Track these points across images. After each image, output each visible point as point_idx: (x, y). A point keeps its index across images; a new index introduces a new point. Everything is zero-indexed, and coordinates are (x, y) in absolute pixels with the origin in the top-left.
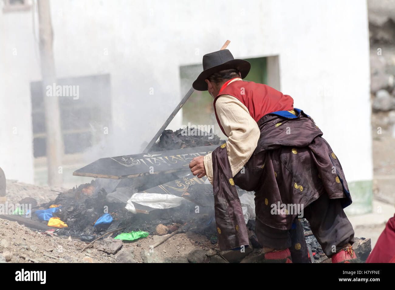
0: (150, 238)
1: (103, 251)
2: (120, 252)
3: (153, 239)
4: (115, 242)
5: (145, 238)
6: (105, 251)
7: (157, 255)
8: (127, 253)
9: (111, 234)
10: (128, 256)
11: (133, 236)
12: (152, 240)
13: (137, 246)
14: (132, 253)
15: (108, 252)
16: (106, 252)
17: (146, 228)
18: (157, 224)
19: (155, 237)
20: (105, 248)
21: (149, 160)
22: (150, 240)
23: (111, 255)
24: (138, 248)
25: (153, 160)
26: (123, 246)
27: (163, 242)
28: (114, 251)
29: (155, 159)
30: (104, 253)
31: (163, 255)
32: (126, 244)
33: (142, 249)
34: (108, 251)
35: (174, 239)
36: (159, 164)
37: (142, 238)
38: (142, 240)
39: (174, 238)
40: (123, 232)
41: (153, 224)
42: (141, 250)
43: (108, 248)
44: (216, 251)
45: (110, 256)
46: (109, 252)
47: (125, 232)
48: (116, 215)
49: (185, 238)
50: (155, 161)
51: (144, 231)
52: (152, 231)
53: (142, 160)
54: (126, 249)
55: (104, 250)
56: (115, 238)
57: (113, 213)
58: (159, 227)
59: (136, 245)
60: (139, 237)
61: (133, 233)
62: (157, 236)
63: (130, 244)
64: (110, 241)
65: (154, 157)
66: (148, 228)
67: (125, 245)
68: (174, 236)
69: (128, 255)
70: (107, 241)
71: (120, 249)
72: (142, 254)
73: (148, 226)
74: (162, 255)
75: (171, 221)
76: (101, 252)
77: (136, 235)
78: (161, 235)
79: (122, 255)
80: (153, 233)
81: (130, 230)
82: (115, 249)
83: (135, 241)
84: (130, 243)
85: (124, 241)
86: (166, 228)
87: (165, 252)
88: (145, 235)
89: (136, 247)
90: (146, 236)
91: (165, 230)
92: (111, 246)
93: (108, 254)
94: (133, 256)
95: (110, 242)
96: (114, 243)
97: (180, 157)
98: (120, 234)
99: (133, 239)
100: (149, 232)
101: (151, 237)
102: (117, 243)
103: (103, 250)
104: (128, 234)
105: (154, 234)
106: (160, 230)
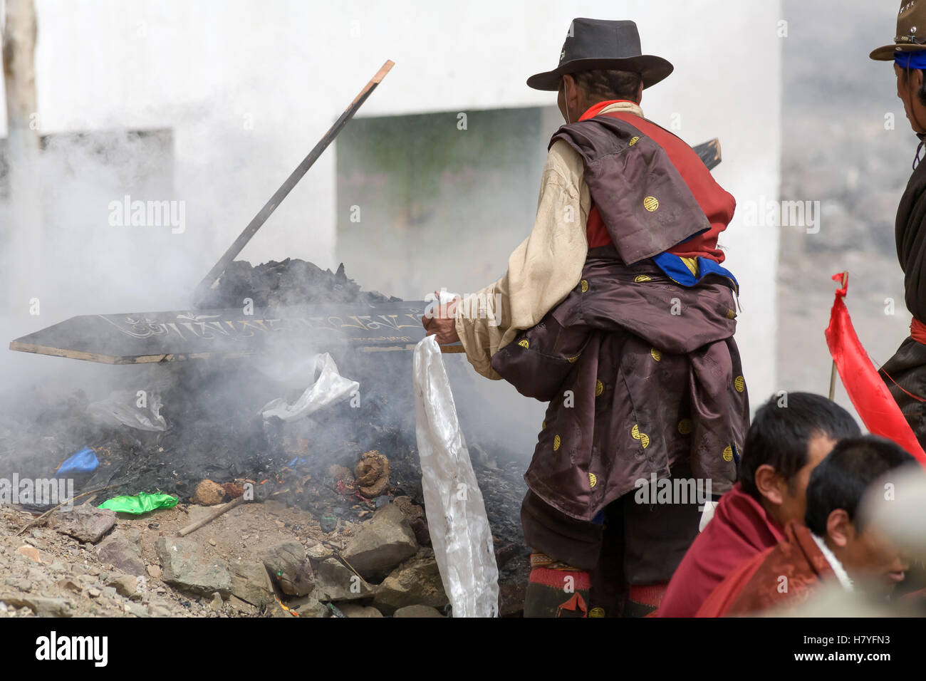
0: (182, 510)
1: (70, 536)
2: (109, 538)
3: (187, 513)
4: (99, 515)
5: (169, 509)
6: (74, 535)
7: (195, 550)
8: (126, 541)
9: (93, 498)
10: (127, 550)
11: (141, 504)
12: (185, 516)
13: (150, 526)
14: (137, 542)
15: (80, 537)
16: (76, 538)
17: (175, 488)
18: (200, 480)
19: (194, 509)
20: (74, 528)
21: (188, 326)
22: (182, 514)
23: (89, 546)
24: (151, 531)
25: (198, 328)
26: (116, 525)
27: (209, 522)
28: (95, 537)
29: (203, 325)
30: (71, 539)
31: (209, 552)
32: (124, 522)
33: (161, 534)
34: (82, 535)
35: (236, 516)
36: (212, 336)
37: (161, 508)
38: (161, 514)
39: (238, 514)
40: (119, 493)
41: (191, 478)
42: (157, 537)
43: (82, 530)
44: (333, 547)
45: (85, 548)
46: (84, 538)
47: (124, 495)
48: (106, 453)
49: (261, 515)
50: (203, 329)
51: (169, 494)
52: (187, 495)
53: (172, 325)
54: (123, 532)
55: (72, 532)
56: (100, 507)
57: (100, 448)
58: (203, 486)
59: (148, 524)
60: (156, 507)
61: (142, 498)
62: (197, 506)
63: (134, 523)
64: (87, 512)
65: (200, 321)
66: (178, 487)
67: (121, 522)
68: (236, 509)
69: (127, 548)
70: (80, 511)
71: (109, 531)
72: (159, 545)
73: (178, 483)
74: (206, 552)
75: (232, 475)
76: (64, 537)
77: (149, 502)
78: (207, 505)
79: (111, 546)
80: (188, 498)
81: (136, 489)
82: (98, 531)
83: (146, 515)
84: (134, 521)
85: (121, 515)
86: (220, 489)
87: (214, 546)
88: (170, 502)
89: (147, 529)
90: (172, 505)
91: (217, 494)
92: (88, 526)
93: (82, 542)
94: (138, 550)
95: (87, 515)
96: (95, 518)
97: (262, 324)
98: (111, 497)
99: (140, 511)
100: (179, 496)
101: (183, 508)
102: (103, 519)
103: (69, 532)
104: (131, 498)
105: (190, 503)
106: (205, 493)
